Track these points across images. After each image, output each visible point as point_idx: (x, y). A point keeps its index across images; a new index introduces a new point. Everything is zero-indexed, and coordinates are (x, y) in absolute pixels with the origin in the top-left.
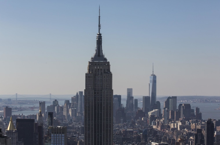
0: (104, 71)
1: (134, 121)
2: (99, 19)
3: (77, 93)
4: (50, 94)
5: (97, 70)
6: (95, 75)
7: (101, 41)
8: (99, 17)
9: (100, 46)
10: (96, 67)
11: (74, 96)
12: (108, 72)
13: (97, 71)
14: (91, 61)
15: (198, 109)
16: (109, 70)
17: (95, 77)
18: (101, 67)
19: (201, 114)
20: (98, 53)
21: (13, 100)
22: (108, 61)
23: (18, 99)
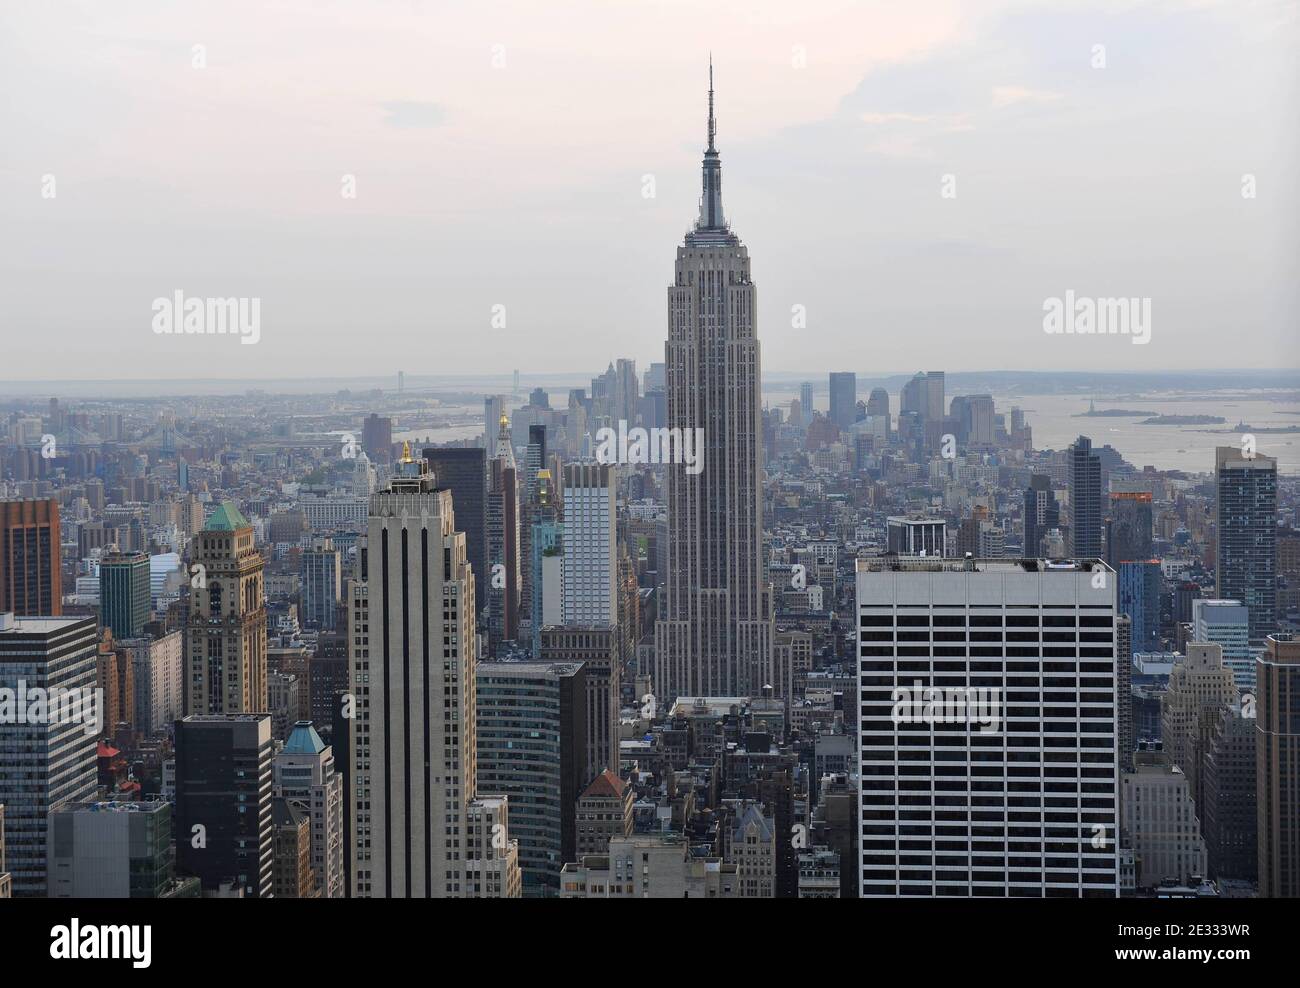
0: (730, 279)
1: (802, 454)
2: (711, 99)
3: (611, 366)
5: (706, 273)
6: (700, 292)
7: (718, 177)
8: (711, 92)
9: (716, 192)
10: (703, 264)
12: (744, 282)
13: (706, 278)
14: (683, 245)
15: (1017, 415)
16: (745, 275)
17: (700, 299)
18: (720, 266)
19: (1028, 430)
20: (707, 219)
21: (391, 392)
22: (741, 245)
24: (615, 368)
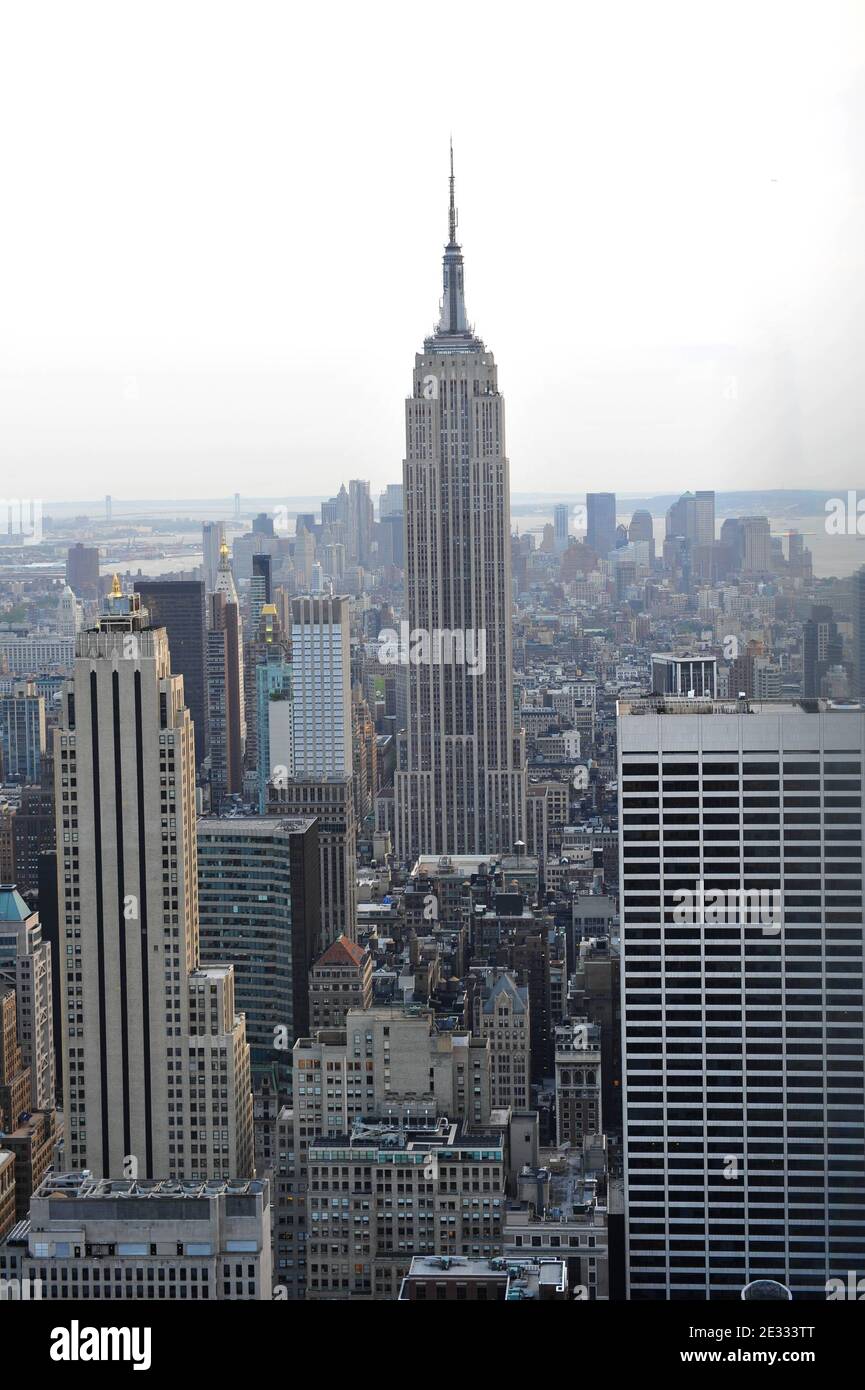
0: (475, 389)
1: (556, 584)
3: (343, 488)
4: (237, 495)
5: (448, 383)
6: (441, 405)
7: (461, 274)
8: (452, 178)
9: (458, 292)
10: (446, 372)
11: (331, 500)
12: (490, 392)
13: (448, 389)
14: (422, 352)
15: (795, 539)
16: (492, 385)
17: (442, 412)
18: (464, 375)
19: (808, 555)
20: (448, 321)
21: (98, 520)
22: (487, 350)
23: (113, 518)
24: (348, 491)
